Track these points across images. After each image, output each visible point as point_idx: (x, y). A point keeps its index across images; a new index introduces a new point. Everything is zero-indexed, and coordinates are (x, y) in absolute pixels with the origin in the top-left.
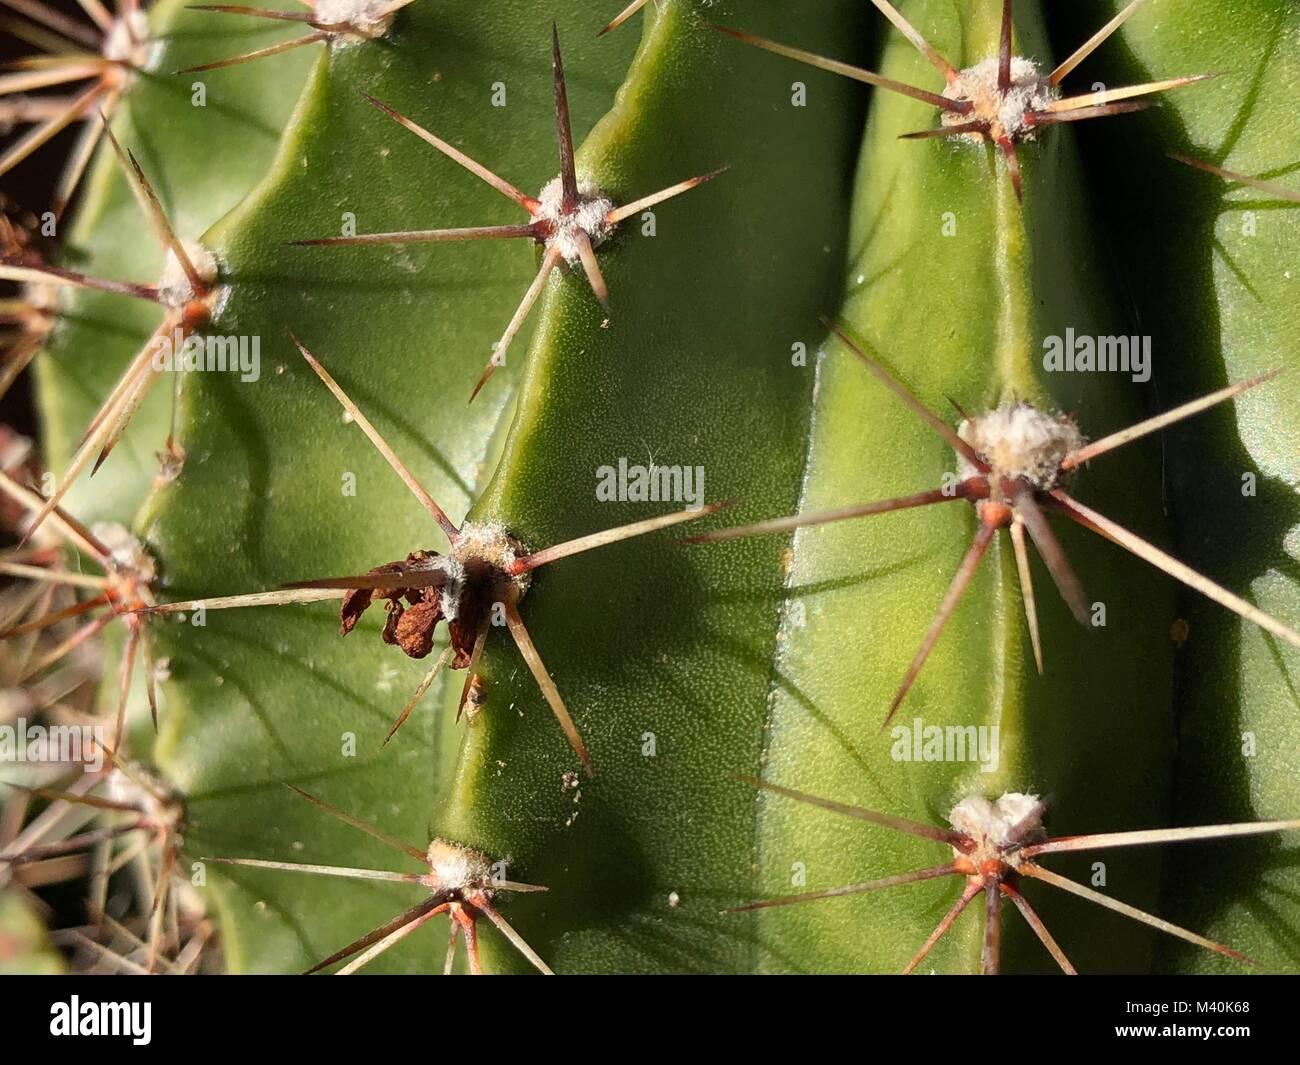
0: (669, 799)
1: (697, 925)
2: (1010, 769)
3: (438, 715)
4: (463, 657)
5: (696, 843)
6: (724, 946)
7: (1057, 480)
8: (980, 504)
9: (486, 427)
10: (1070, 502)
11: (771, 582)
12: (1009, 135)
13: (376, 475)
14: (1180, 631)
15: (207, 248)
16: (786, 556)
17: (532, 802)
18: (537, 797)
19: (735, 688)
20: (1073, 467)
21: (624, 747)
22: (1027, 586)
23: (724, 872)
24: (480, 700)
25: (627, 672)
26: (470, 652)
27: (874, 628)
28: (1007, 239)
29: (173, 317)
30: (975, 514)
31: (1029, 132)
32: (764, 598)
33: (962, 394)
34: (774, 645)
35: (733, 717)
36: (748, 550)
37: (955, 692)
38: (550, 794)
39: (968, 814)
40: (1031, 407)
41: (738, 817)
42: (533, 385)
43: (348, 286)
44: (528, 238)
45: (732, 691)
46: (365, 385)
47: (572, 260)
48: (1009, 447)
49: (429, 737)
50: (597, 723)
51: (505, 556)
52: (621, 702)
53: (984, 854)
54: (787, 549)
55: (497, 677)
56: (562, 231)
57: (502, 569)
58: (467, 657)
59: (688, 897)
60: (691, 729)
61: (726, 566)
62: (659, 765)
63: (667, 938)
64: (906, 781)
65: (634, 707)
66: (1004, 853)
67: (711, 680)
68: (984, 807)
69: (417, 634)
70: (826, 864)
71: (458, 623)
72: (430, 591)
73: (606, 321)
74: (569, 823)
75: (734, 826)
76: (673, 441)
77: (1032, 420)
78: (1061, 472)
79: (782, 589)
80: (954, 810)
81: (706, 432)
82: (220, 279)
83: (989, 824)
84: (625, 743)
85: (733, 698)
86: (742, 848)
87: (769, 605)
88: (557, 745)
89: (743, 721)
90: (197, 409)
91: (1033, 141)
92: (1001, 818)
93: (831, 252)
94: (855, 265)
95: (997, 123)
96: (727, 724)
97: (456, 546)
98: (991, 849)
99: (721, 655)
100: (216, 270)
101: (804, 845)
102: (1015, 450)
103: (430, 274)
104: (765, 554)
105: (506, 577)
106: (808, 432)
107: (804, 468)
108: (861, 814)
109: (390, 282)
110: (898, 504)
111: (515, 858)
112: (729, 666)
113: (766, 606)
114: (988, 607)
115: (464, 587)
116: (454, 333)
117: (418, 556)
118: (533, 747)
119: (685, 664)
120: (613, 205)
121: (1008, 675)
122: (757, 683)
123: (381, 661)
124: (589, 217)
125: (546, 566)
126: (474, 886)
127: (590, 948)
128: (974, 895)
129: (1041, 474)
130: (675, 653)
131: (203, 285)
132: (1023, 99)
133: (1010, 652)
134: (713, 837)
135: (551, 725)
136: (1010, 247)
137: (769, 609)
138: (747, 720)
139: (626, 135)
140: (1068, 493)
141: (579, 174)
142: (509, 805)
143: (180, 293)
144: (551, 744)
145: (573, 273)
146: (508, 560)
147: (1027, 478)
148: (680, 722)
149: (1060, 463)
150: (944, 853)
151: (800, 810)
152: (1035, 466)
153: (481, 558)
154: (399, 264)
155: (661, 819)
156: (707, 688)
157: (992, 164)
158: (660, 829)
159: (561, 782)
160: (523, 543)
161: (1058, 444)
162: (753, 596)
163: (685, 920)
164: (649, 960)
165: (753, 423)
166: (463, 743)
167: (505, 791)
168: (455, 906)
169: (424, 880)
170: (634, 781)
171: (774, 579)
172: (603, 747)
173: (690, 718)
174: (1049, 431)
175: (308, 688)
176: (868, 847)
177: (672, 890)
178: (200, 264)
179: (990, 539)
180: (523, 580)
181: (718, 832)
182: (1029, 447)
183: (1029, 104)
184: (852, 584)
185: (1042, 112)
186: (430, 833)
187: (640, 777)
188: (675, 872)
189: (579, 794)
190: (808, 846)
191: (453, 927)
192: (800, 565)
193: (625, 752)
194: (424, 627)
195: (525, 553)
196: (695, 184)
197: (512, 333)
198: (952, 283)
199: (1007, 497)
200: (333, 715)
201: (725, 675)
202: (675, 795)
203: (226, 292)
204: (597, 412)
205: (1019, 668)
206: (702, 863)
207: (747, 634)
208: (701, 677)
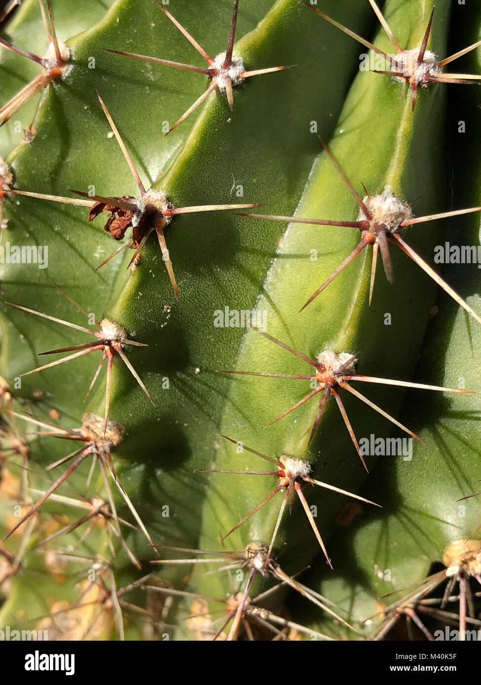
0: (206, 329)
1: (204, 384)
2: (347, 343)
3: (117, 273)
4: (136, 244)
5: (212, 350)
6: (213, 396)
7: (397, 230)
8: (364, 232)
9: (168, 155)
10: (400, 240)
11: (271, 249)
12: (417, 82)
13: (115, 164)
14: (435, 311)
15: (67, 46)
16: (280, 240)
17: (149, 313)
18: (151, 312)
19: (245, 290)
20: (405, 226)
21: (192, 302)
22: (374, 270)
23: (221, 365)
24: (138, 265)
25: (202, 271)
26: (139, 243)
27: (309, 277)
28: (405, 126)
29: (46, 73)
30: (361, 236)
31: (425, 83)
32: (266, 255)
33: (369, 186)
34: (265, 276)
35: (241, 302)
36: (265, 233)
37: (334, 308)
38: (157, 312)
39: (326, 357)
40: (395, 197)
41: (232, 344)
42: (193, 138)
43: (123, 78)
44: (206, 75)
45: (243, 290)
46: (120, 124)
47: (222, 89)
48: (381, 211)
49: (111, 282)
50: (184, 289)
51: (163, 207)
52: (196, 282)
53: (328, 374)
54: (281, 237)
55: (147, 257)
56: (221, 75)
57: (161, 212)
58: (137, 245)
59: (203, 371)
60: (222, 302)
61: (254, 238)
62: (205, 313)
63: (191, 388)
64: (305, 341)
65: (201, 286)
66: (336, 376)
67: (236, 284)
68: (333, 355)
69: (119, 229)
70: (264, 370)
71: (137, 229)
72: (129, 212)
73: (230, 119)
74: (162, 326)
75: (230, 347)
76: (245, 179)
77: (394, 202)
78: (400, 227)
79: (275, 253)
80: (320, 354)
81: (260, 179)
82: (70, 61)
83: (332, 362)
84: (193, 300)
85: (243, 294)
86: (231, 357)
87: (268, 259)
88: (165, 293)
89: (245, 304)
90: (46, 116)
91: (426, 88)
92: (338, 361)
93: (333, 117)
94: (341, 124)
95: (413, 76)
96: (238, 304)
97: (144, 198)
98: (331, 373)
99: (242, 275)
100: (69, 57)
101: (257, 361)
102: (384, 213)
103: (159, 83)
104: (272, 237)
105: (161, 215)
106: (303, 191)
107: (297, 205)
108: (283, 345)
109: (141, 82)
110: (330, 223)
111: (137, 335)
112: (245, 280)
113: (266, 259)
114: (356, 276)
115: (143, 214)
116: (163, 111)
117: (127, 197)
118: (155, 291)
119: (226, 273)
120: (245, 70)
121: (356, 305)
122: (254, 290)
123: (98, 244)
124: (233, 72)
125: (179, 215)
126: (117, 341)
127: (157, 382)
128: (320, 391)
129: (391, 226)
130: (224, 268)
131: (62, 62)
132: (426, 69)
133: (360, 296)
134: (220, 349)
135: (165, 284)
136: (405, 129)
137: (267, 260)
138: (246, 304)
139: (258, 42)
140: (401, 236)
141: (234, 53)
142: (139, 311)
143: (51, 63)
144: (163, 292)
145: (221, 95)
146: (164, 208)
147: (386, 226)
148: (219, 298)
149: (401, 223)
150: (312, 370)
151: (259, 346)
152: (390, 222)
153: (153, 205)
154: (147, 75)
155: (201, 336)
156: (233, 287)
157: (406, 93)
158: (199, 340)
159: (163, 309)
160: (172, 203)
161: (401, 215)
162: (262, 254)
163: (200, 381)
164: (181, 393)
165: (281, 181)
166: (127, 281)
167: (139, 306)
168: (107, 348)
169: (97, 334)
170: (193, 317)
171: (272, 249)
172: (184, 299)
173: (223, 297)
174: (399, 208)
175: (64, 248)
176: (283, 366)
177: (197, 366)
178: (63, 53)
179: (364, 247)
180: (168, 219)
181: (222, 348)
182: (390, 213)
183: (428, 72)
184: (304, 257)
185: (433, 76)
186: (103, 316)
187: (196, 316)
188: (200, 360)
189: (169, 316)
190: (258, 361)
191: (104, 357)
192: (284, 245)
193: (192, 304)
194: (123, 227)
195: (172, 208)
196: (282, 69)
197: (189, 113)
198: (378, 139)
199: (375, 231)
200: (71, 262)
201: (242, 283)
202: (208, 327)
203: (71, 67)
204: (216, 157)
205: (362, 304)
206: (213, 359)
207: (256, 268)
208: (231, 281)
